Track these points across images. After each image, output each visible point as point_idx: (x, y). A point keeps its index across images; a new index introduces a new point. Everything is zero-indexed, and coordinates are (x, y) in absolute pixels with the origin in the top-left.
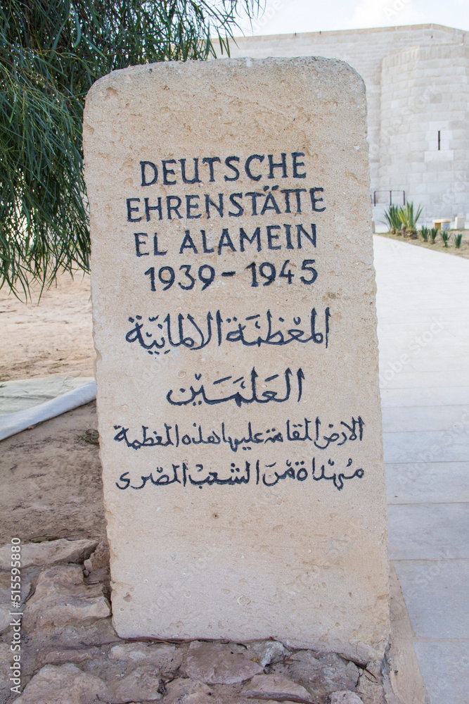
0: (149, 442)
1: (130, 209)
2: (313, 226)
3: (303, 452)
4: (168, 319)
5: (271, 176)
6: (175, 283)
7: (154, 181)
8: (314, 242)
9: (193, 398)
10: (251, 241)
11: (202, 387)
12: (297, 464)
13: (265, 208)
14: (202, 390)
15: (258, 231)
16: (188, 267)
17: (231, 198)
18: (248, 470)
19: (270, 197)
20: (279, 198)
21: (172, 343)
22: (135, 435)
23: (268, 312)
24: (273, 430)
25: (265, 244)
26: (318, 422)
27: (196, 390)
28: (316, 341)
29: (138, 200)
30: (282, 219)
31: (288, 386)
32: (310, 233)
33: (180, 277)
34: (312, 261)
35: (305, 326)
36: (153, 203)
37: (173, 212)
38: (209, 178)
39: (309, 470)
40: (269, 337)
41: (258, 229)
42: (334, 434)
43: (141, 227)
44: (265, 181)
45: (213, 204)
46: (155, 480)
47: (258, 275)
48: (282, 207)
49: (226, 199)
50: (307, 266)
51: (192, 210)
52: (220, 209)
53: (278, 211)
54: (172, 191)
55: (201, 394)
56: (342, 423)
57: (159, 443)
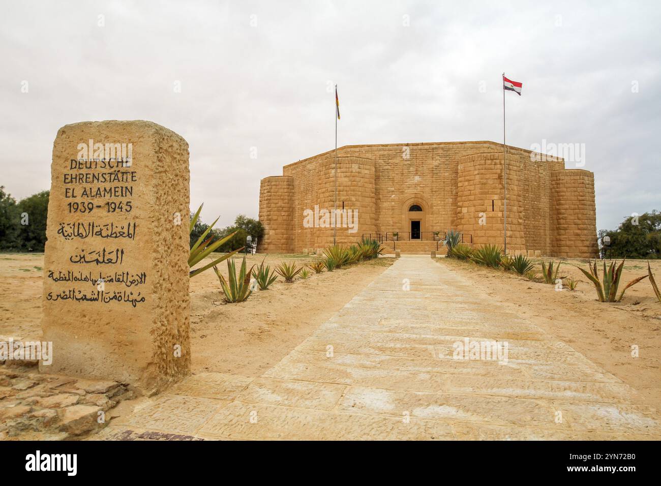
0: (61, 279)
1: (65, 179)
2: (132, 188)
3: (122, 288)
4: (74, 225)
5: (117, 166)
6: (79, 210)
7: (75, 168)
8: (131, 194)
9: (80, 260)
10: (108, 193)
11: (84, 256)
12: (118, 293)
13: (114, 179)
14: (84, 257)
15: (111, 189)
16: (84, 203)
17: (102, 175)
18: (98, 295)
19: (117, 175)
20: (120, 175)
21: (74, 235)
22: (56, 275)
23: (112, 224)
24: (110, 276)
25: (113, 194)
26: (128, 274)
27: (82, 256)
28: (129, 237)
29: (68, 175)
30: (120, 184)
31: (117, 257)
32: (130, 191)
33: (80, 207)
34: (130, 202)
35: (125, 230)
36: (74, 177)
37: (81, 180)
38: (95, 167)
39: (123, 296)
40: (111, 234)
41: (111, 188)
42: (134, 280)
43: (69, 186)
44: (115, 168)
45: (96, 178)
46: (62, 297)
47: (110, 208)
48: (121, 179)
49: (100, 175)
50: (128, 204)
51: (88, 179)
52: (98, 180)
53: (119, 181)
54: (81, 171)
55: (83, 259)
56: (137, 275)
57: (65, 280)
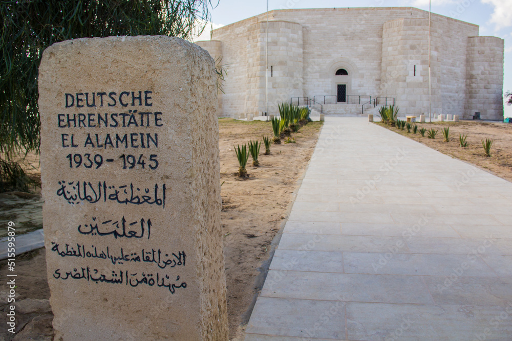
0: (70, 253)
1: (60, 120)
2: (156, 135)
3: (151, 269)
4: (78, 184)
5: (133, 104)
6: (82, 164)
7: (72, 105)
8: (156, 144)
9: (92, 231)
10: (122, 142)
11: (96, 225)
12: (149, 275)
13: (130, 123)
14: (96, 227)
15: (126, 137)
16: (89, 155)
17: (112, 116)
18: (121, 276)
19: (133, 116)
20: (138, 117)
21: (80, 198)
22: (62, 249)
23: (132, 184)
24: (135, 254)
25: (129, 144)
26: (159, 252)
27: (94, 226)
28: (158, 203)
29: (64, 115)
30: (139, 130)
31: (143, 229)
32: (154, 139)
33: (85, 160)
34: (155, 156)
35: (152, 194)
36: (71, 118)
37: (81, 123)
38: (100, 104)
39: (155, 279)
40: (132, 199)
41: (126, 135)
42: (169, 260)
43: (66, 130)
44: (130, 107)
45: (102, 119)
46: (73, 275)
47: (126, 162)
48: (139, 122)
49: (109, 116)
50: (153, 158)
51: (91, 122)
52: (106, 123)
53: (137, 125)
54: (81, 111)
55: (96, 229)
56: (173, 254)
57: (75, 255)
